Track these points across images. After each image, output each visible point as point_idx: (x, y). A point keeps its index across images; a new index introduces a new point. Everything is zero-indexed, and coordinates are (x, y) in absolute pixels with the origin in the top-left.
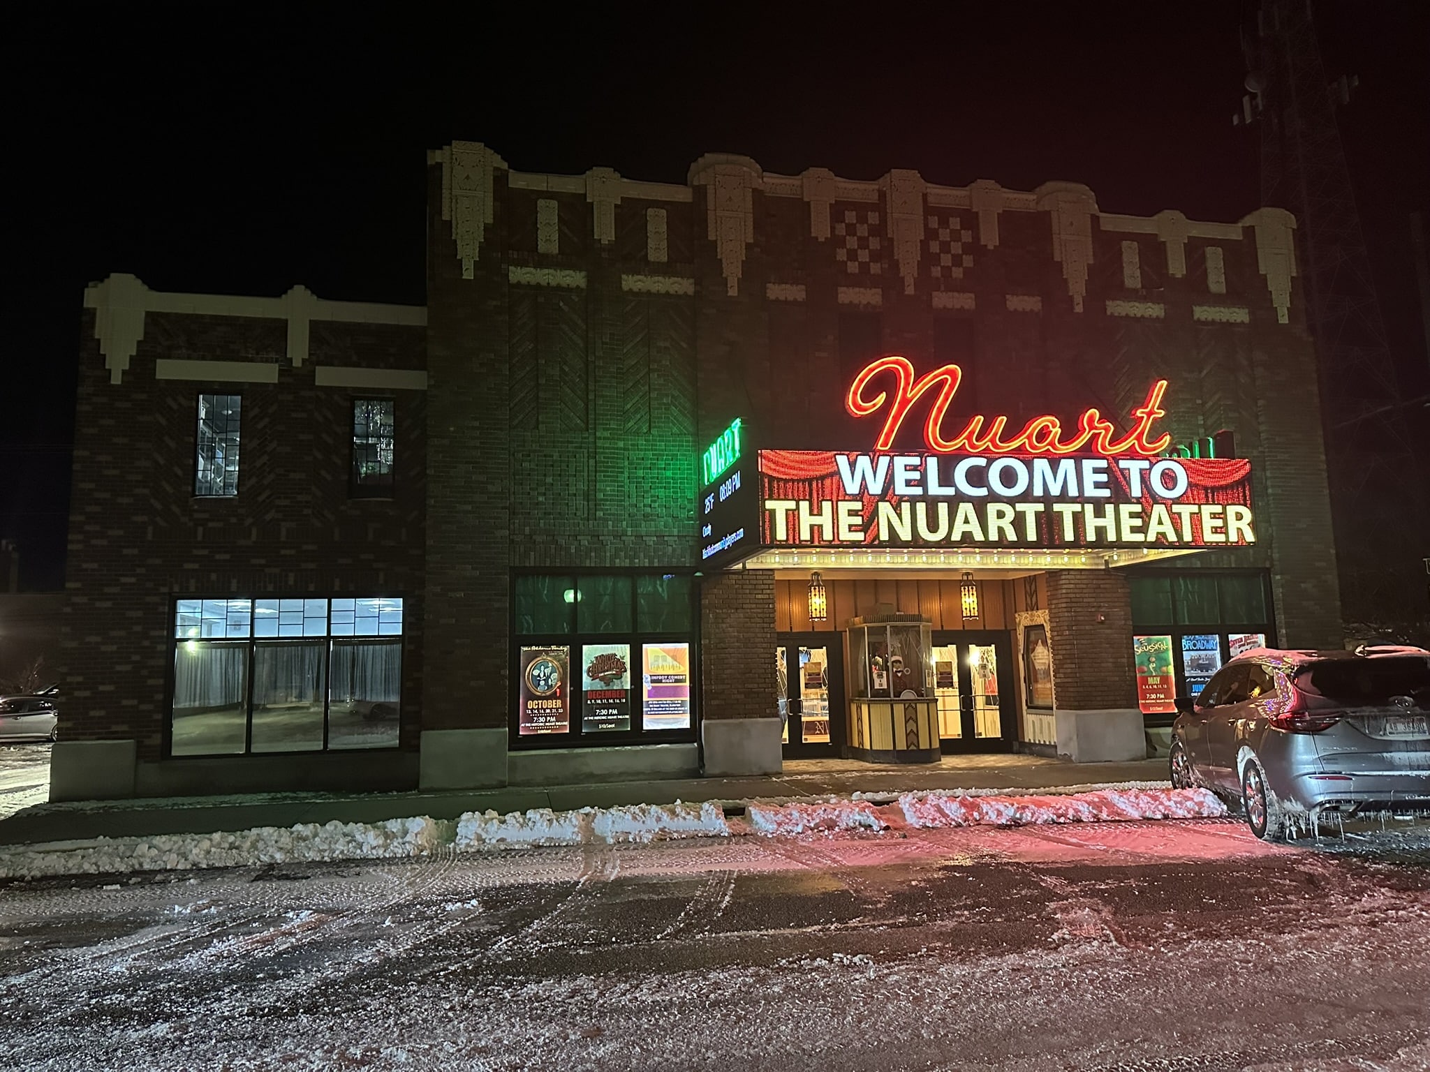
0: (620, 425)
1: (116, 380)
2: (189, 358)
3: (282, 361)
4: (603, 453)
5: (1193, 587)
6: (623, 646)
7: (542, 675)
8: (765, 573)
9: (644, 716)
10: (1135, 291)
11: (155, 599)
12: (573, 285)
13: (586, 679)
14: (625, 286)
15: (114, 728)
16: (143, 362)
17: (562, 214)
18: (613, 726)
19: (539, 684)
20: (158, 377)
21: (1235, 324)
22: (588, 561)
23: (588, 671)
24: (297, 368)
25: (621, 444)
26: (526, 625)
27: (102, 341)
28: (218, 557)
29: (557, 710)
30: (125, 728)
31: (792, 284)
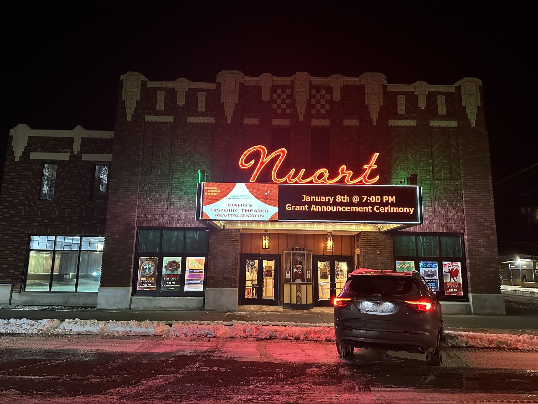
0: (183, 173)
1: (17, 160)
2: (41, 152)
3: (71, 152)
4: (174, 184)
5: (426, 241)
6: (179, 257)
7: (147, 268)
8: (235, 230)
9: (185, 285)
10: (402, 115)
11: (24, 236)
12: (168, 121)
13: (164, 270)
14: (188, 121)
15: (6, 280)
16: (26, 154)
17: (166, 96)
18: (173, 289)
19: (146, 271)
20: (30, 159)
21: (450, 128)
22: (166, 225)
23: (165, 267)
24: (76, 154)
25: (182, 180)
26: (143, 249)
27: (14, 147)
28: (45, 221)
29: (152, 282)
30: (9, 280)
31: (254, 118)
